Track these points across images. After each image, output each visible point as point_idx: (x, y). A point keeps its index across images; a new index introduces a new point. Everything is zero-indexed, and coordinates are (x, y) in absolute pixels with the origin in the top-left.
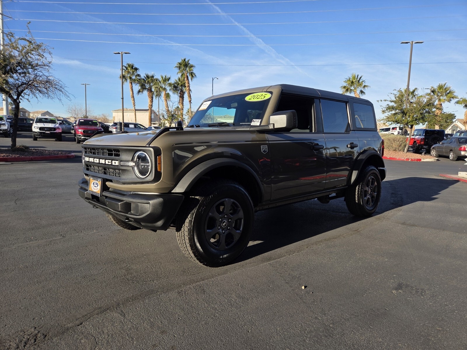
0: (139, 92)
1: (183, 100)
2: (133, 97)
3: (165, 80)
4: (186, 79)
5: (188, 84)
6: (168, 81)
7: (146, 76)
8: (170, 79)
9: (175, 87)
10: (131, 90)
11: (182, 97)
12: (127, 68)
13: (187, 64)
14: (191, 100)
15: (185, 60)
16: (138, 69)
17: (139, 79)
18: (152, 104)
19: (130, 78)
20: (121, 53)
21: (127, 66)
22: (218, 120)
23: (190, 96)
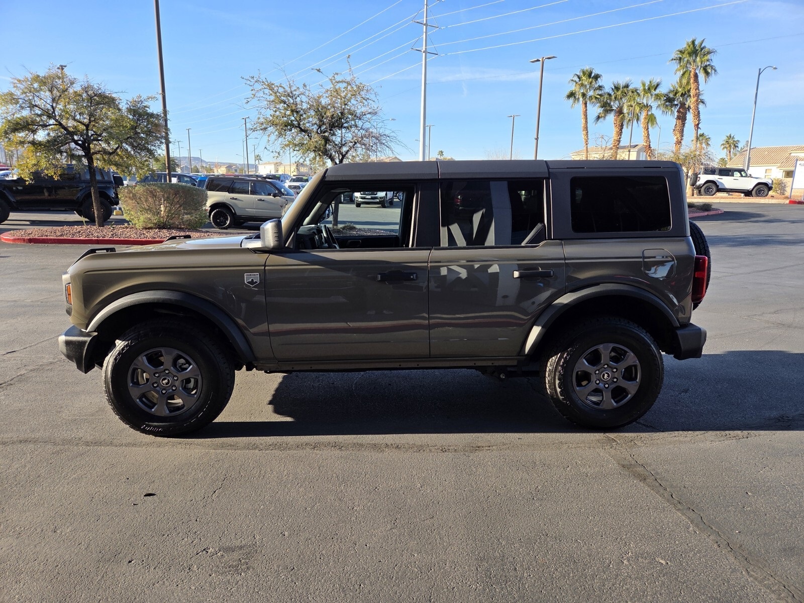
0: (598, 118)
1: (684, 124)
2: (586, 128)
3: (649, 89)
4: (692, 81)
5: (696, 90)
6: (655, 89)
7: (613, 88)
8: (659, 87)
9: (669, 101)
10: (583, 116)
11: (682, 118)
12: (579, 77)
13: (697, 50)
14: (698, 124)
15: (693, 42)
16: (600, 77)
17: (601, 95)
18: (620, 138)
19: (584, 95)
20: (541, 60)
21: (582, 74)
22: (792, 155)
23: (698, 115)
